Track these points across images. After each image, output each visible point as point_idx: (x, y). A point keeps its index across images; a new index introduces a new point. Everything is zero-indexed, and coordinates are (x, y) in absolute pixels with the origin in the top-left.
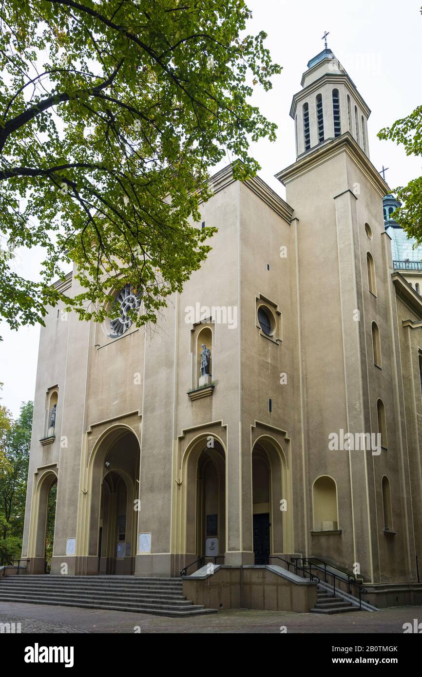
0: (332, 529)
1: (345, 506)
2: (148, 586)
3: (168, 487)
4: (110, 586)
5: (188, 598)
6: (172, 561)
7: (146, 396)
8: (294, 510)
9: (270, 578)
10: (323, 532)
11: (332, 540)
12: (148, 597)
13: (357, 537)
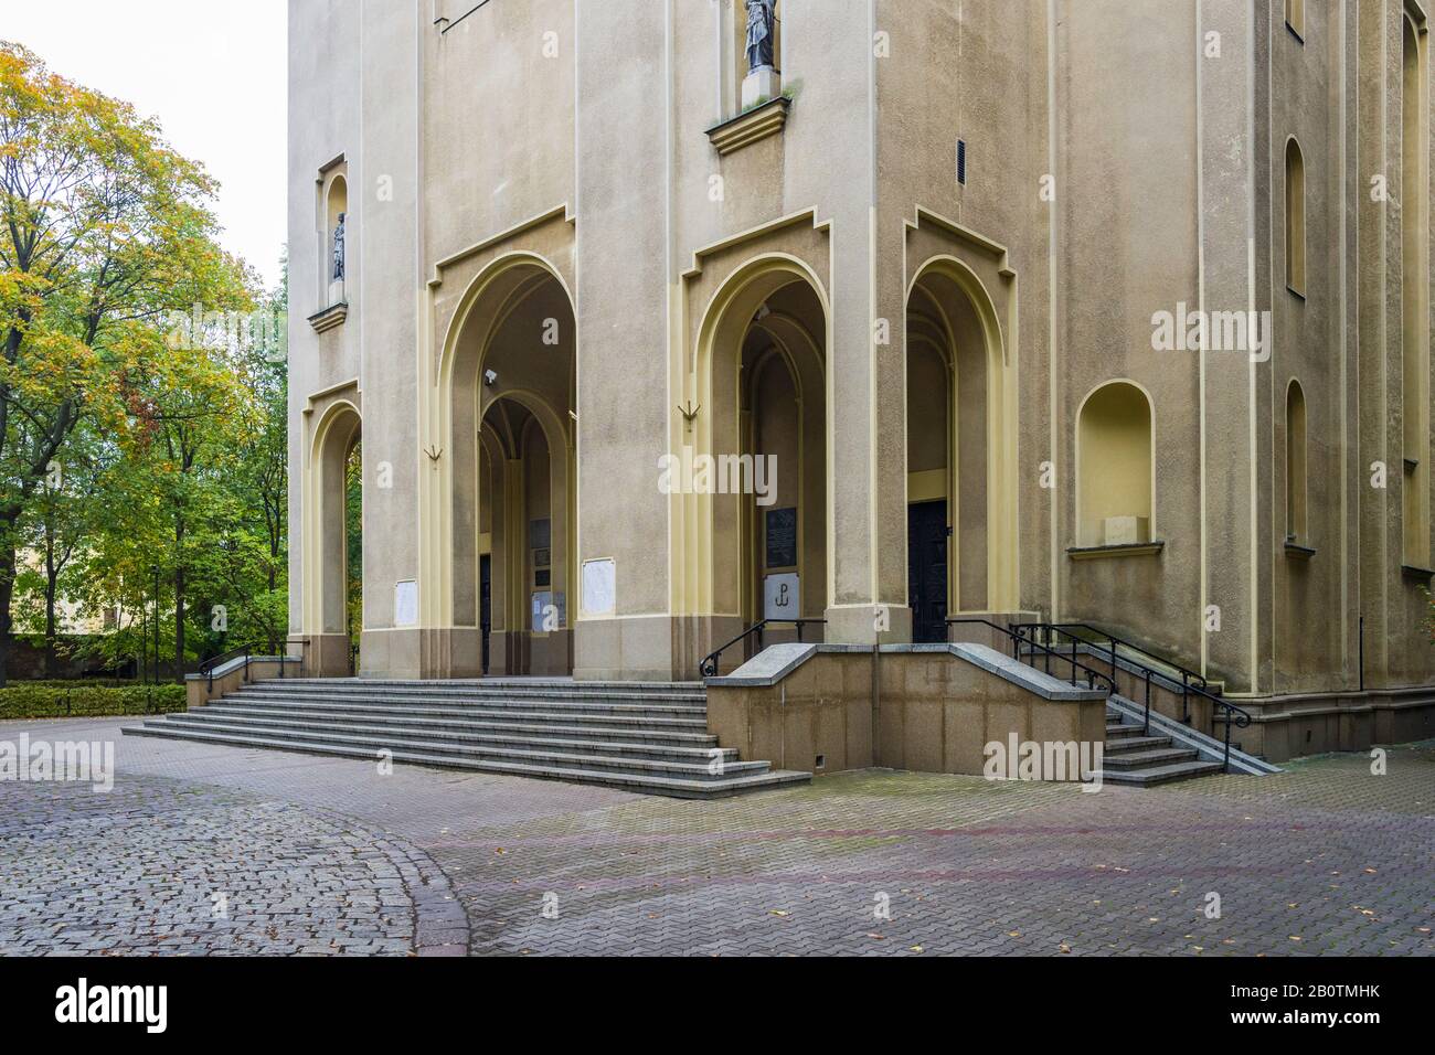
0: (1132, 539)
1: (1181, 467)
2: (607, 706)
3: (657, 426)
4: (505, 707)
5: (723, 740)
6: (675, 634)
7: (585, 158)
8: (1021, 486)
9: (961, 682)
10: (1104, 548)
11: (1132, 573)
12: (609, 737)
13: (1213, 562)
